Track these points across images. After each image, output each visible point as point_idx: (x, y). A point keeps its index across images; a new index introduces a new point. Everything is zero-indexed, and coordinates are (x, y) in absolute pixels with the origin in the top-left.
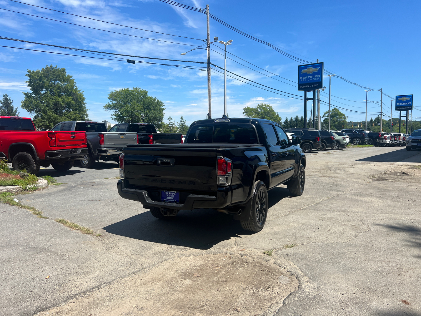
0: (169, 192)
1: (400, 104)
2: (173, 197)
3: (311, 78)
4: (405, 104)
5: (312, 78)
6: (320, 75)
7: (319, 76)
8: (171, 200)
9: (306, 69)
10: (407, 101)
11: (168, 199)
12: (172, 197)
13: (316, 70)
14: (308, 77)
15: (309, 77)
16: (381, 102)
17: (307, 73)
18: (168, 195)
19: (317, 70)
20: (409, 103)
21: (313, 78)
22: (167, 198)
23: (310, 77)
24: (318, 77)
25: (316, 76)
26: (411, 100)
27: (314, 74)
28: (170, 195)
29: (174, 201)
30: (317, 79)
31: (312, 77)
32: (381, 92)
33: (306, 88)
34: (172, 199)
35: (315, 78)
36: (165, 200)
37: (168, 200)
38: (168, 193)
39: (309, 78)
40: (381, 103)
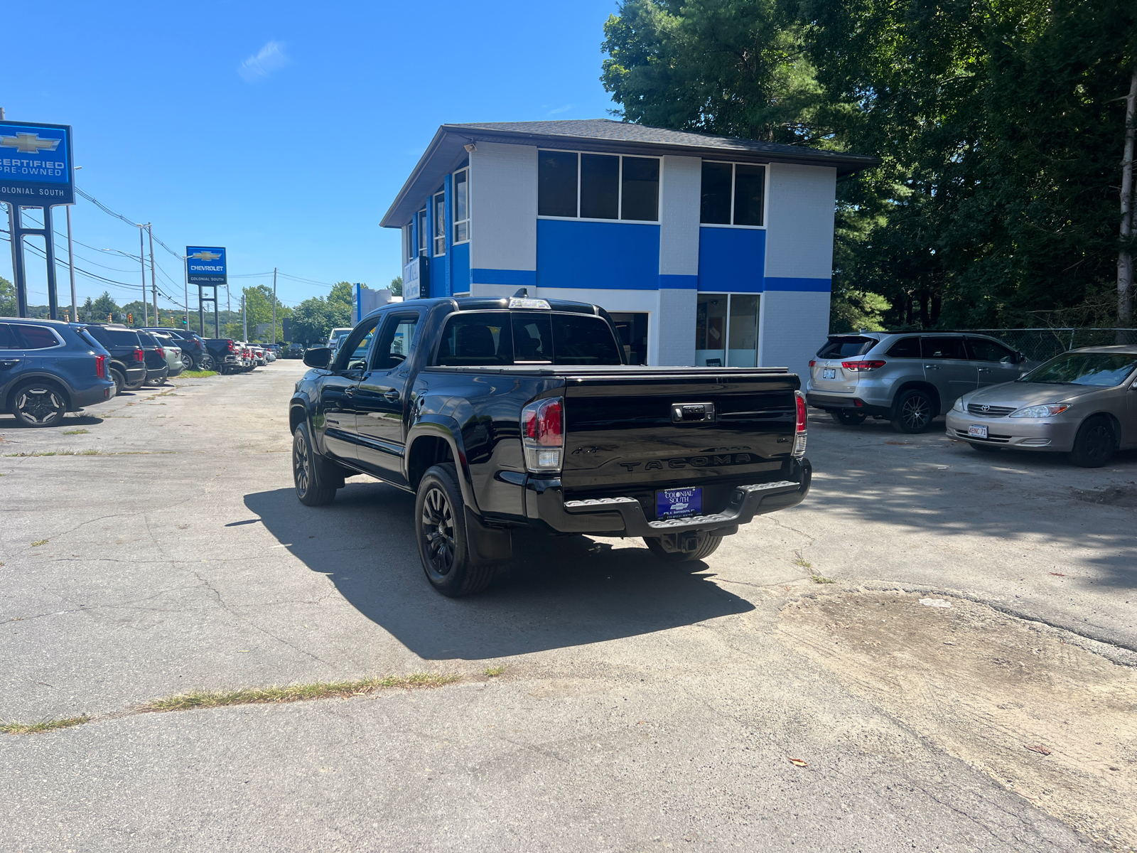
0: (676, 491)
1: (198, 268)
2: (686, 503)
3: (33, 167)
4: (208, 268)
5: (36, 169)
6: (62, 164)
7: (63, 167)
8: (682, 512)
9: (15, 135)
10: (214, 263)
11: (675, 510)
12: (684, 503)
13: (51, 144)
14: (22, 163)
15: (25, 162)
16: (152, 257)
17: (16, 149)
18: (675, 500)
19: (54, 147)
20: (219, 268)
21: (39, 167)
22: (671, 508)
23: (28, 164)
24: (57, 167)
25: (49, 164)
26: (222, 262)
27: (43, 155)
28: (679, 498)
29: (688, 513)
30: (54, 173)
31: (36, 163)
32: (150, 233)
33: (17, 195)
34: (684, 509)
35: (48, 169)
36: (668, 513)
37: (675, 513)
38: (673, 495)
39: (25, 165)
40: (152, 261)
